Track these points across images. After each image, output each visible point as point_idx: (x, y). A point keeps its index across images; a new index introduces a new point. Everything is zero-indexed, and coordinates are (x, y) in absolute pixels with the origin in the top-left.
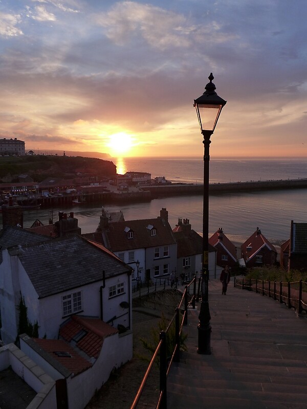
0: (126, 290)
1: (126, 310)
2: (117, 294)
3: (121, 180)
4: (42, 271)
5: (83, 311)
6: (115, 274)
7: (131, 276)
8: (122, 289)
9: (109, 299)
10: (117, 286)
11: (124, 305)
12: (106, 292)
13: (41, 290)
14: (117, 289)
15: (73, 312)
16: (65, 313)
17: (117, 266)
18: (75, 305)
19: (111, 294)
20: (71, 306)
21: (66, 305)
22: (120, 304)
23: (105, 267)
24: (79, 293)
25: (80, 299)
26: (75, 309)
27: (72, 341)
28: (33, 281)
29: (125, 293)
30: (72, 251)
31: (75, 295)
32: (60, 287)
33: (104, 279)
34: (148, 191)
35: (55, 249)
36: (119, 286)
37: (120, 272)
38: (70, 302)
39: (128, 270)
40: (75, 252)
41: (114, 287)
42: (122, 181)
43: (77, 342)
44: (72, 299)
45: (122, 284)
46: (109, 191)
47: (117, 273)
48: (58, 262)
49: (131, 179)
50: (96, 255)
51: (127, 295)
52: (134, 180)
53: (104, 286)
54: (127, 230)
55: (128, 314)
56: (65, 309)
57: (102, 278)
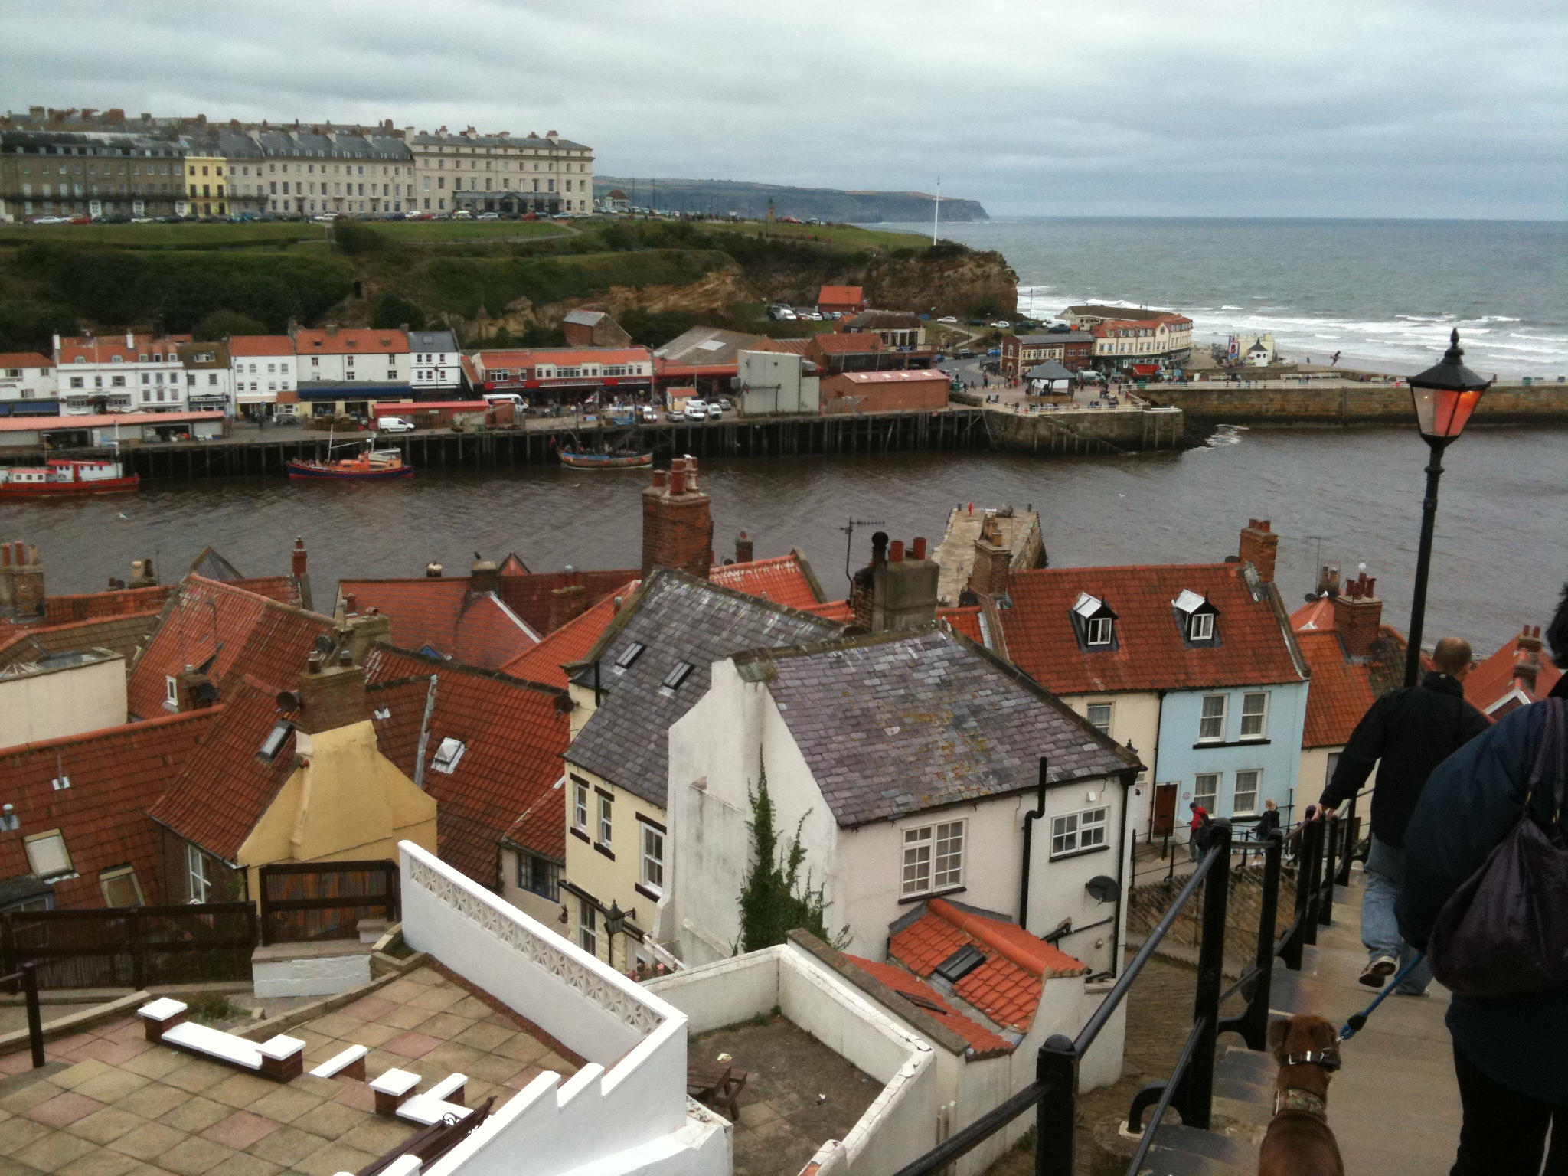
0: (1111, 838)
1: (1106, 909)
2: (1079, 847)
3: (1038, 346)
4: (840, 738)
5: (963, 890)
6: (1079, 773)
7: (1132, 790)
8: (1099, 833)
9: (1053, 860)
10: (1080, 820)
11: (1102, 889)
12: (1043, 834)
13: (843, 802)
14: (1082, 827)
15: (933, 888)
16: (908, 888)
17: (1086, 748)
18: (941, 863)
19: (1058, 843)
20: (927, 865)
21: (915, 863)
22: (1087, 886)
23: (1044, 747)
24: (957, 827)
25: (956, 845)
26: (940, 880)
27: (935, 976)
28: (816, 771)
29: (1106, 848)
30: (930, 681)
31: (943, 829)
32: (899, 800)
33: (1041, 789)
34: (1173, 409)
35: (878, 668)
36: (1088, 817)
37: (1096, 770)
38: (925, 851)
39: (1124, 766)
40: (943, 684)
41: (1072, 820)
42: (1045, 353)
43: (952, 981)
44: (932, 842)
45: (1099, 815)
46: (976, 402)
47: (1084, 772)
48: (889, 716)
49: (1090, 344)
50: (1013, 703)
51: (1112, 855)
52: (1106, 346)
53: (1040, 813)
54: (1088, 606)
55: (1113, 923)
56: (909, 872)
57: (1037, 782)
